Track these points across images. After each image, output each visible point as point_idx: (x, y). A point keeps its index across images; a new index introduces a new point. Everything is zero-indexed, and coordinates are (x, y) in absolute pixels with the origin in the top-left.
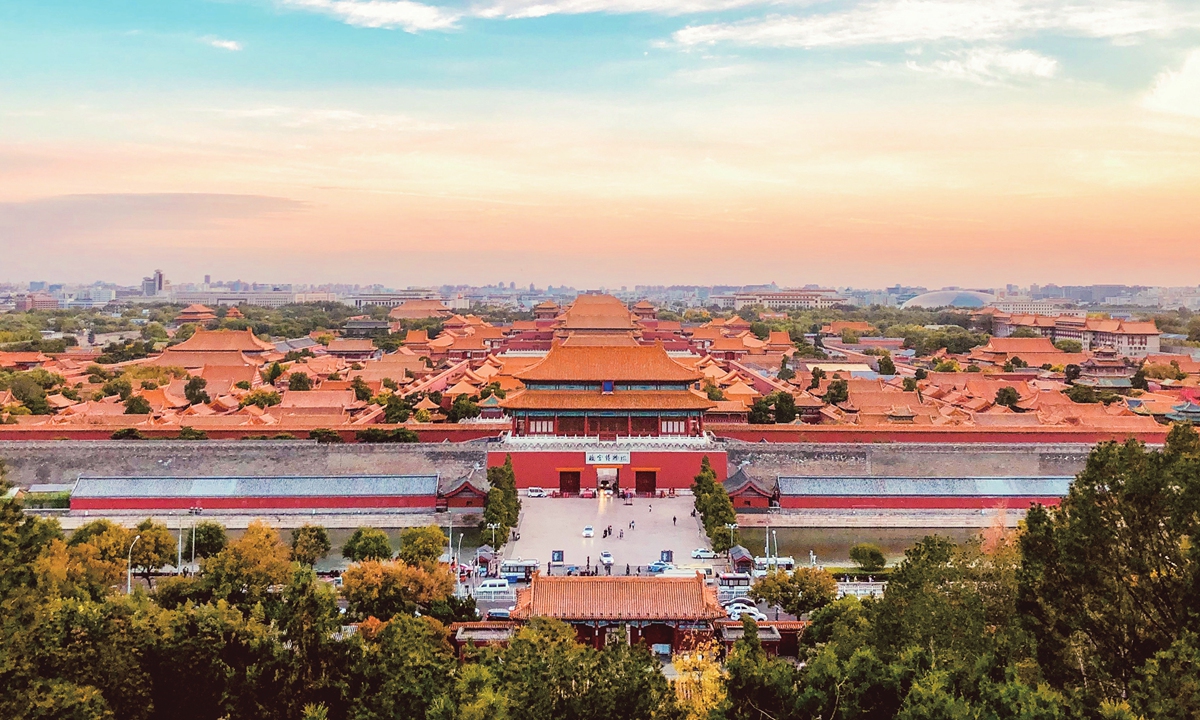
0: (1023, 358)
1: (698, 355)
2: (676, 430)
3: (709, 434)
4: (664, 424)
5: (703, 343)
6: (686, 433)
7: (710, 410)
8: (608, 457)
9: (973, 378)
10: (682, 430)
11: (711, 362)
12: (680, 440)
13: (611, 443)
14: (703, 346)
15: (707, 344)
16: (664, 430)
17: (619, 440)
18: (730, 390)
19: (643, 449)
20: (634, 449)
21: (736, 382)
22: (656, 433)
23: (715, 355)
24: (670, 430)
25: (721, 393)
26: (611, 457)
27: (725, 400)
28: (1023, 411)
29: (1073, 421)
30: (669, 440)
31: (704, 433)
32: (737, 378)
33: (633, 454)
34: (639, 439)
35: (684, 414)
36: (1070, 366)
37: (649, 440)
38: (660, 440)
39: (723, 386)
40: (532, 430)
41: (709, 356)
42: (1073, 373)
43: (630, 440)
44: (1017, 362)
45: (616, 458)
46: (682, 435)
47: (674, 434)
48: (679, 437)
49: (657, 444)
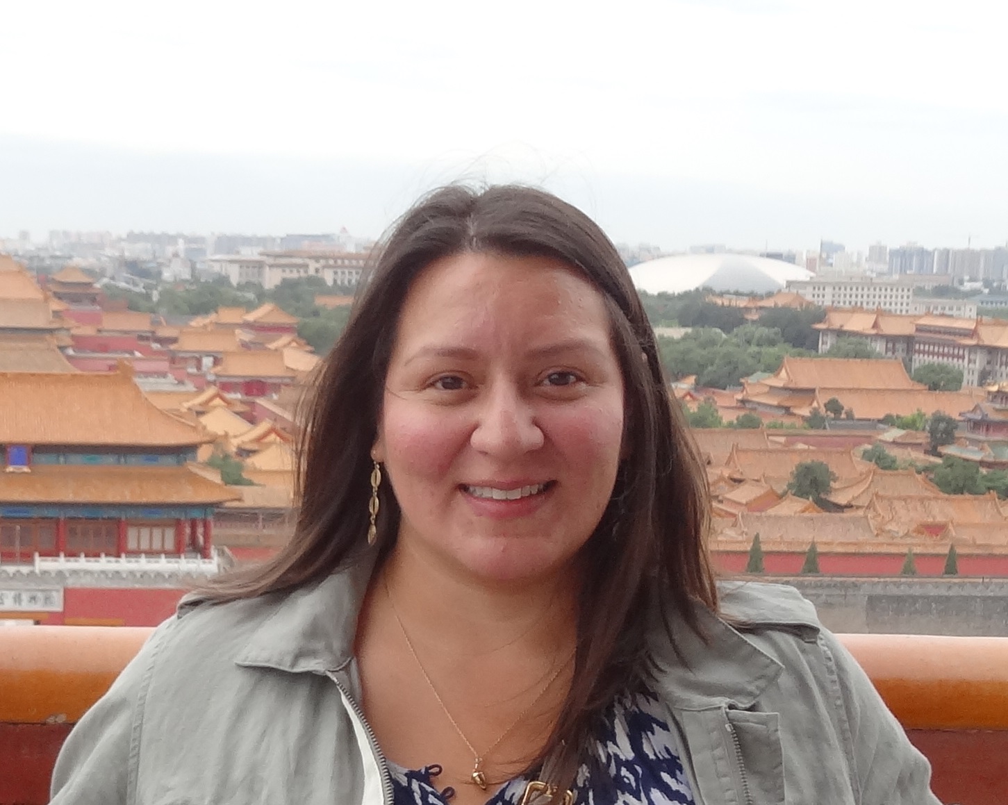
0: (846, 401)
1: (190, 387)
2: (157, 545)
3: (221, 553)
4: (133, 533)
5: (199, 361)
6: (177, 552)
7: (228, 504)
8: (18, 599)
9: (746, 440)
10: (170, 545)
11: (218, 401)
12: (163, 565)
13: (25, 569)
14: (199, 367)
15: (207, 362)
16: (132, 545)
17: (42, 564)
18: (258, 461)
19: (86, 583)
20: (71, 583)
21: (270, 444)
22: (118, 550)
23: (226, 387)
24: (145, 545)
25: (240, 467)
26: (25, 597)
27: (250, 483)
28: (839, 508)
29: (935, 529)
30: (143, 564)
31: (213, 552)
32: (273, 437)
33: (69, 594)
34: (82, 563)
35: (175, 514)
36: (938, 419)
37: (105, 564)
38: (124, 564)
39: (244, 452)
41: (211, 391)
42: (943, 432)
43: (61, 564)
44: (834, 407)
45: (33, 599)
46: (168, 554)
47: (151, 553)
48: (163, 559)
49: (117, 572)
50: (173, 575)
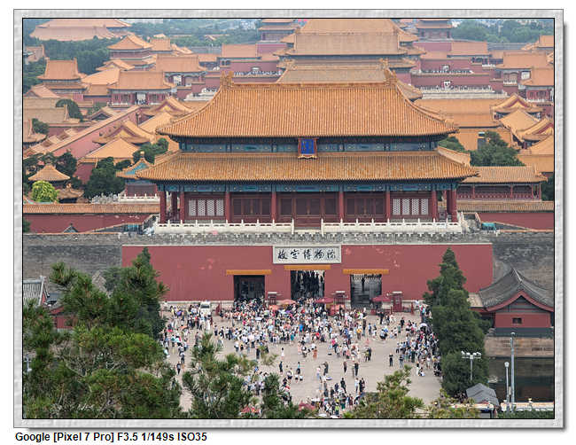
1: (505, 95)
3: (470, 217)
4: (396, 202)
5: (519, 75)
6: (433, 215)
8: (307, 254)
10: (425, 211)
11: (518, 104)
12: (419, 227)
13: (312, 232)
14: (519, 80)
15: (525, 76)
16: (396, 212)
17: (326, 228)
18: (535, 149)
19: (361, 241)
20: (346, 242)
22: (384, 216)
23: (523, 94)
24: (406, 212)
25: (514, 152)
26: (312, 252)
27: (518, 163)
30: (403, 227)
31: (460, 216)
33: (345, 250)
34: (357, 227)
37: (373, 227)
38: (389, 227)
40: (192, 212)
41: (514, 97)
43: (342, 227)
45: (319, 254)
46: (424, 218)
47: (411, 218)
48: (419, 223)
49: (382, 233)
50: (426, 234)
